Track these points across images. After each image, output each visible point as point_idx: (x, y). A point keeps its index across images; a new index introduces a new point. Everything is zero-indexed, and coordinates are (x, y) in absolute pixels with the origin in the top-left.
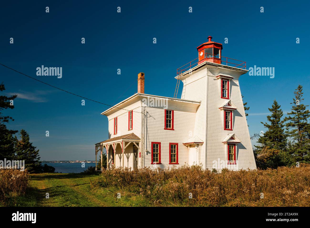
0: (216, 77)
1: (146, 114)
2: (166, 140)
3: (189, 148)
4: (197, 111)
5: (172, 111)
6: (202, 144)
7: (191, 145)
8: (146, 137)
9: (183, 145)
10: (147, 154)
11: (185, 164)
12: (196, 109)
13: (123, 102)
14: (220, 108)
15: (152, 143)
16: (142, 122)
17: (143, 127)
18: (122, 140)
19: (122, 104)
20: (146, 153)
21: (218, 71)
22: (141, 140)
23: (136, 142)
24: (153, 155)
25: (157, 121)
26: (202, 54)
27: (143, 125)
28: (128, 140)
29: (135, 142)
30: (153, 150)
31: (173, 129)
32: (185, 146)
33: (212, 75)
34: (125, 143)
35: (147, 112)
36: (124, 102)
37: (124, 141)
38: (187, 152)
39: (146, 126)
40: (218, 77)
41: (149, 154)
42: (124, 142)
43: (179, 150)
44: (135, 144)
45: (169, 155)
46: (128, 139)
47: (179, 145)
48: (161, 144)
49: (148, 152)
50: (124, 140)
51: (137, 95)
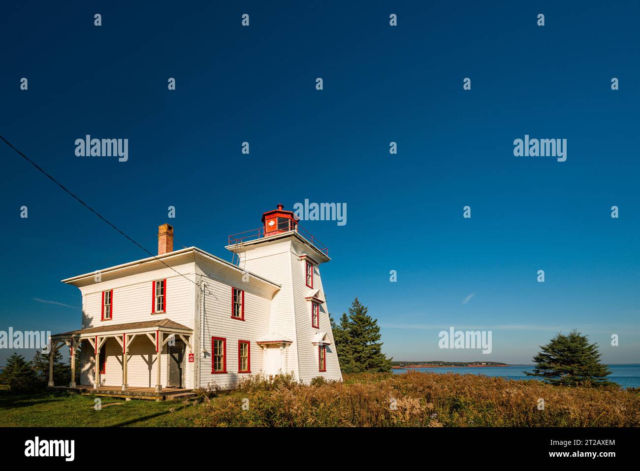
0: (300, 257)
1: (203, 288)
2: (234, 334)
3: (265, 348)
4: (273, 297)
5: (241, 292)
6: (290, 344)
7: (269, 345)
8: (202, 327)
9: (256, 344)
10: (205, 357)
11: (260, 372)
12: (272, 295)
13: (142, 262)
14: (306, 298)
15: (213, 337)
16: (197, 301)
17: (198, 309)
18: (157, 328)
19: (138, 265)
20: (203, 355)
21: (302, 250)
22: (193, 332)
23: (185, 335)
24: (214, 359)
25: (220, 303)
26: (272, 223)
27: (197, 307)
28: (170, 330)
29: (182, 334)
30: (215, 351)
31: (243, 320)
32: (259, 346)
33: (295, 252)
34: (164, 334)
35: (205, 286)
36: (147, 263)
37: (161, 331)
38: (261, 355)
39: (203, 309)
40: (302, 258)
41: (207, 357)
42: (162, 333)
43: (251, 352)
44: (183, 339)
45: (238, 359)
46: (171, 328)
47: (251, 343)
48: (227, 341)
49: (206, 353)
50: (161, 329)
51: (192, 250)
